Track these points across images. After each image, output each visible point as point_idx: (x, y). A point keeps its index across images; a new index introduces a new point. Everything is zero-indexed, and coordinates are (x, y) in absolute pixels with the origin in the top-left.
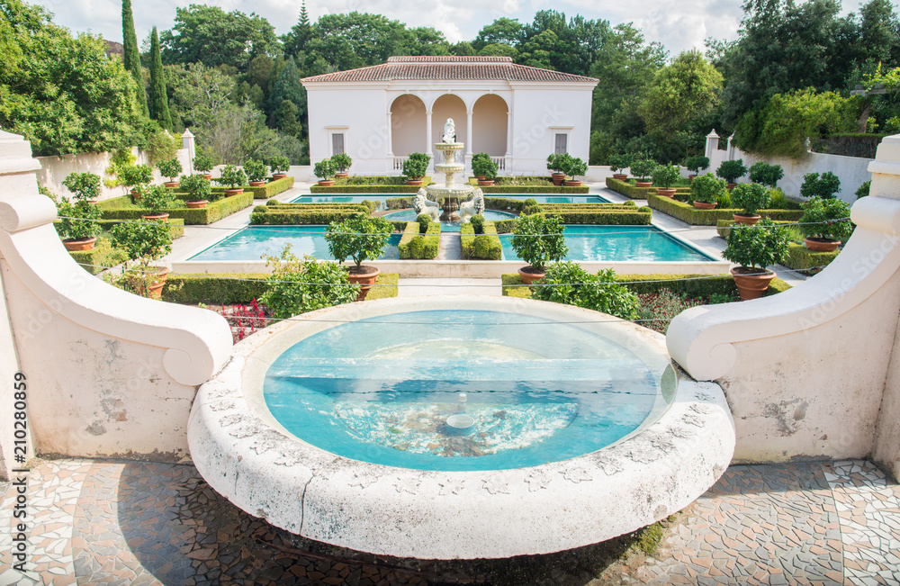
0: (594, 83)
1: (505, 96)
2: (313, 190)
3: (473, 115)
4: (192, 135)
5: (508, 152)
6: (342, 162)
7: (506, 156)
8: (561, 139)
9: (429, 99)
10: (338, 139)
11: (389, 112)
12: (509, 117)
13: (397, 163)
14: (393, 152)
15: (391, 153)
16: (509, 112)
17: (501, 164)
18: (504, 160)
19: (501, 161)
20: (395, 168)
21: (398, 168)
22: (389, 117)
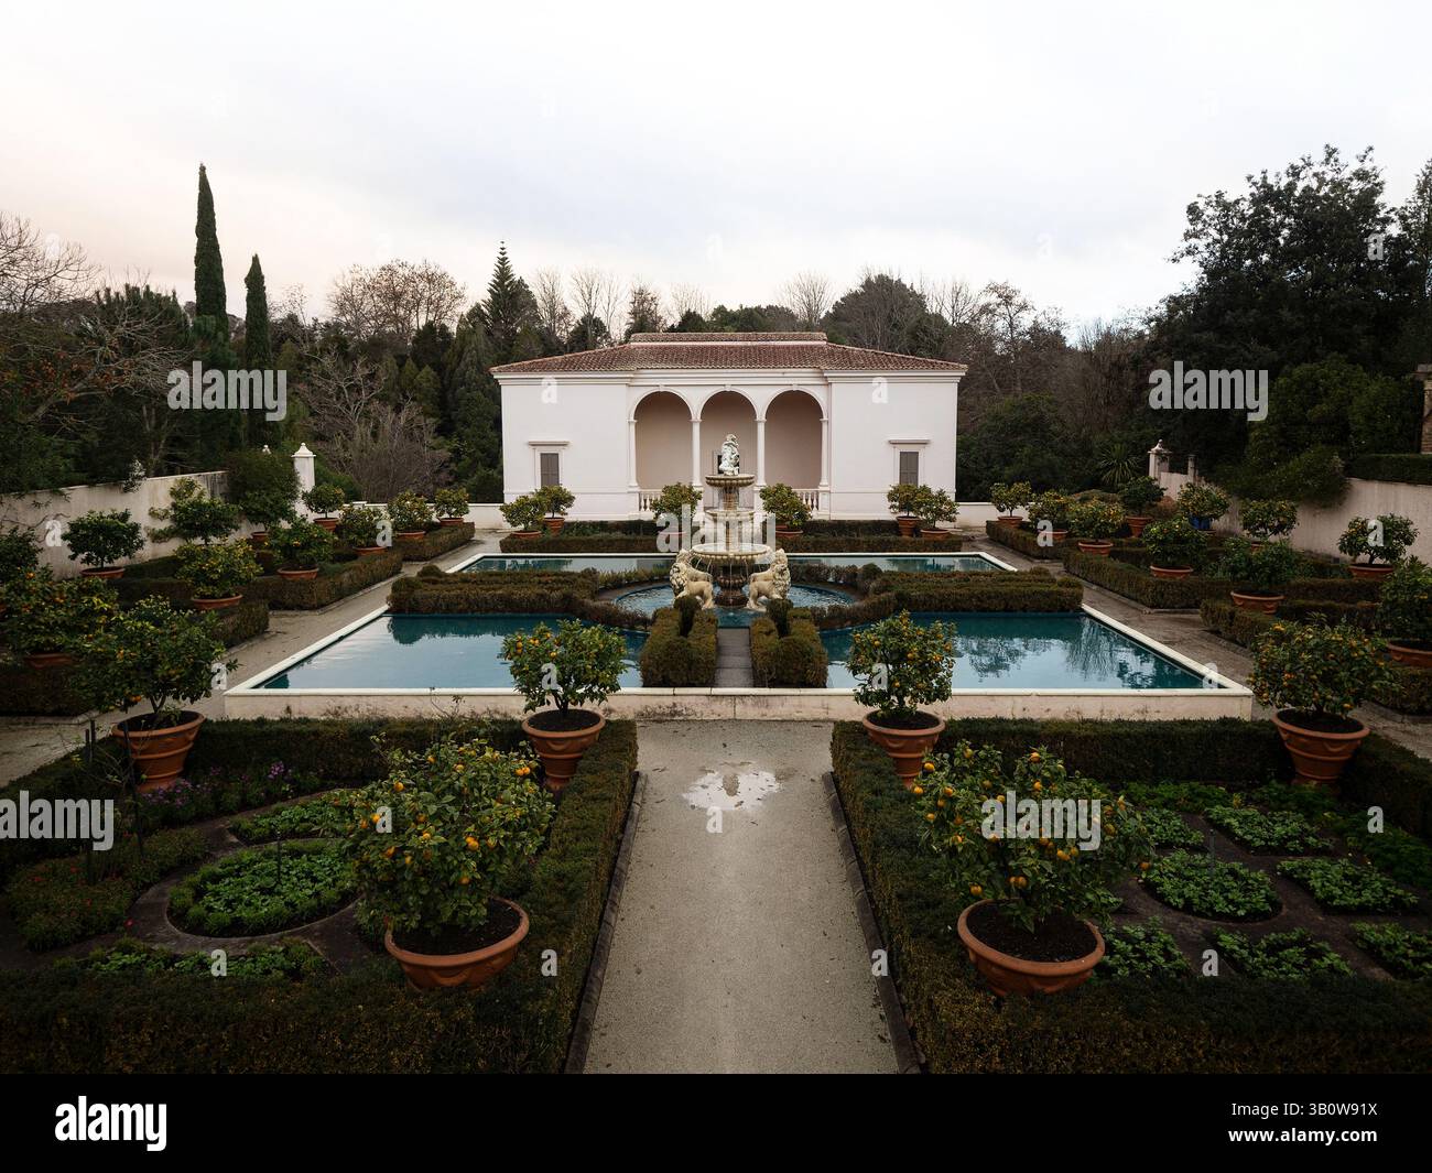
0: (960, 371)
1: (818, 394)
2: (504, 547)
4: (310, 454)
5: (824, 482)
7: (820, 488)
8: (909, 462)
9: (696, 400)
10: (550, 464)
11: (632, 419)
12: (825, 427)
13: (645, 501)
14: (638, 481)
15: (634, 483)
16: (825, 418)
17: (812, 501)
18: (818, 493)
19: (812, 496)
20: (640, 507)
21: (645, 507)
22: (633, 427)
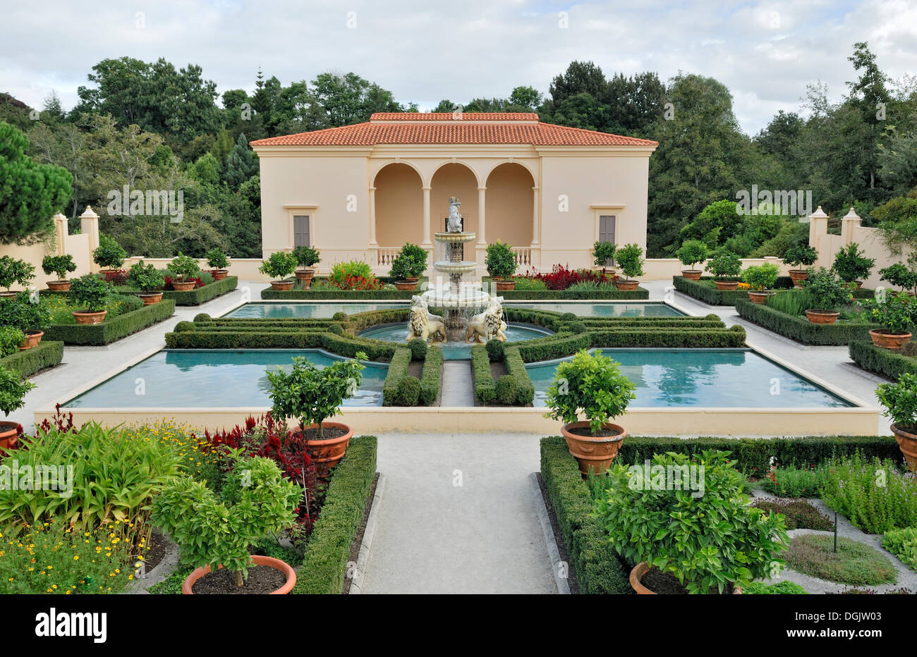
0: (652, 147)
1: (530, 166)
2: (265, 294)
3: (486, 191)
4: (95, 215)
5: (535, 241)
6: (307, 257)
7: (532, 247)
8: (608, 223)
9: (426, 171)
10: (302, 224)
11: (372, 187)
12: (536, 194)
13: (383, 257)
14: (377, 240)
15: (374, 241)
16: (536, 187)
17: (525, 257)
18: (530, 251)
19: (525, 253)
20: (379, 262)
21: (383, 262)
22: (373, 194)
